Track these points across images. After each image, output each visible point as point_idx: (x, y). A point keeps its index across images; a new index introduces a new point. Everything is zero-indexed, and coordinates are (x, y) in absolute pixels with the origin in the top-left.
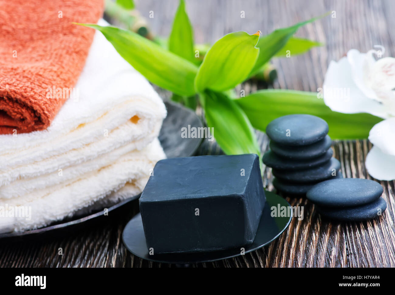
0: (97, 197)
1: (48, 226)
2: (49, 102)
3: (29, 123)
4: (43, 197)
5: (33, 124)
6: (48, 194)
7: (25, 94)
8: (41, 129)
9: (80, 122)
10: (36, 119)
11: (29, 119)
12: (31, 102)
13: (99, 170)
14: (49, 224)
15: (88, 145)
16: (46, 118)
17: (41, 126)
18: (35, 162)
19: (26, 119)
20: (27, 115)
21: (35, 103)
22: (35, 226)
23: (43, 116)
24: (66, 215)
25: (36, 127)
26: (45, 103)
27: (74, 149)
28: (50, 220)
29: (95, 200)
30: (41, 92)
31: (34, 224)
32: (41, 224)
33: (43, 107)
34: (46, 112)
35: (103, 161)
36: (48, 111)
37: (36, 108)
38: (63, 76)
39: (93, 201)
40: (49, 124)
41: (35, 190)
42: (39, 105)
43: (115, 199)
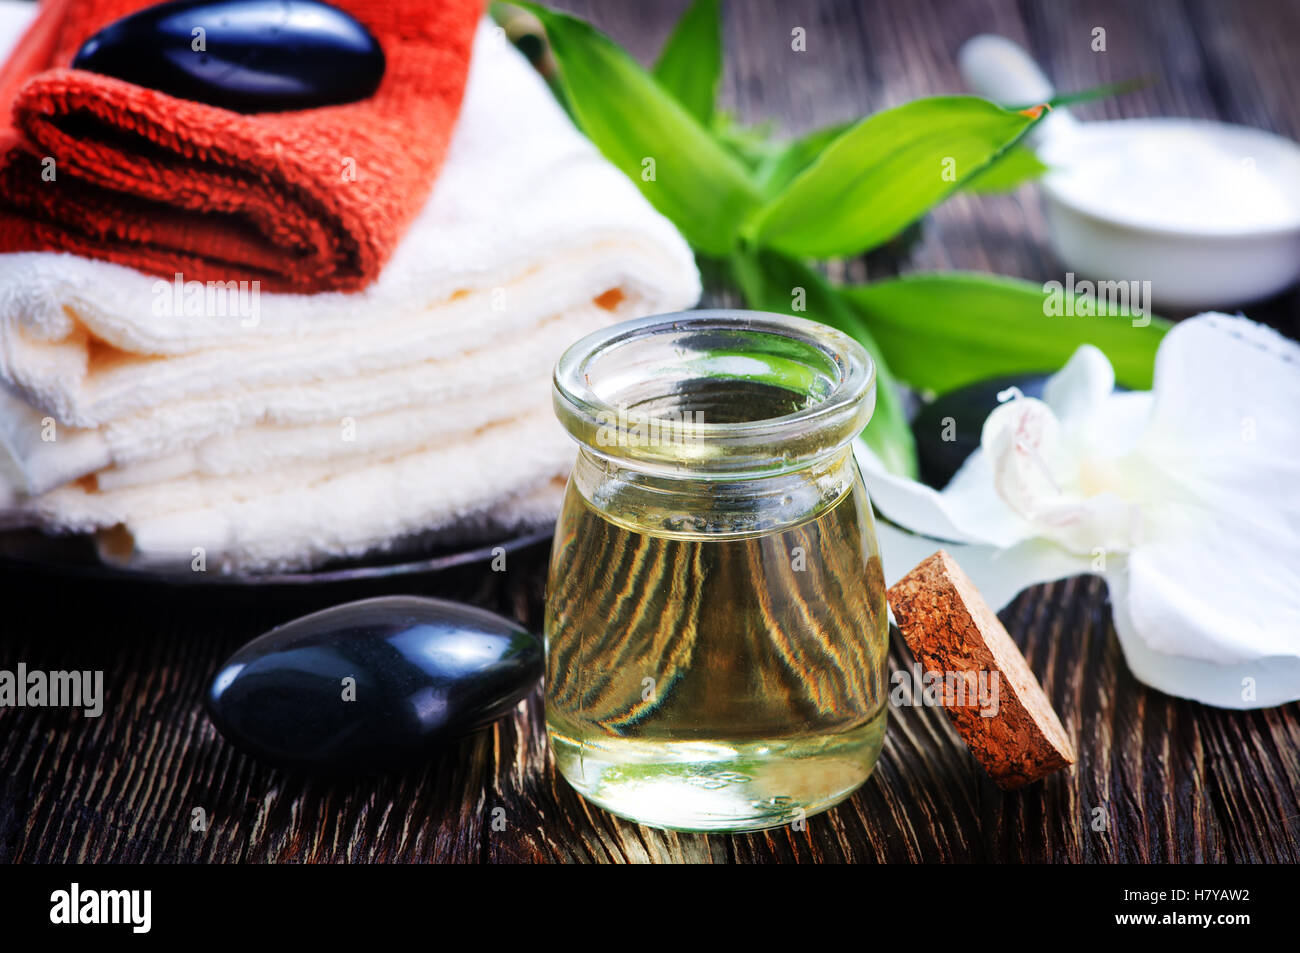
0: (468, 506)
1: (315, 570)
2: (384, 214)
3: (320, 267)
4: (312, 485)
5: (332, 268)
6: (327, 479)
7: (325, 179)
8: (349, 288)
9: (461, 284)
10: (342, 257)
11: (324, 252)
12: (337, 203)
13: (479, 432)
14: (319, 563)
15: (468, 353)
16: (371, 257)
17: (352, 280)
18: (315, 380)
19: (315, 250)
20: (320, 239)
21: (351, 210)
22: (283, 566)
23: (364, 252)
24: (373, 545)
25: (336, 281)
26: (377, 216)
27: (430, 361)
28: (325, 554)
29: (462, 513)
30: (367, 182)
31: (282, 558)
32: (298, 560)
33: (371, 224)
34: (375, 241)
35: (501, 406)
36: (381, 238)
37: (351, 224)
38: (418, 151)
39: (455, 515)
40: (375, 274)
41: (299, 461)
42: (361, 218)
43: (510, 520)
